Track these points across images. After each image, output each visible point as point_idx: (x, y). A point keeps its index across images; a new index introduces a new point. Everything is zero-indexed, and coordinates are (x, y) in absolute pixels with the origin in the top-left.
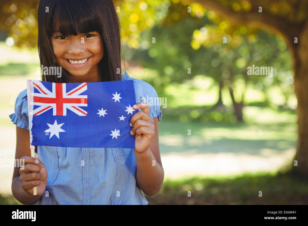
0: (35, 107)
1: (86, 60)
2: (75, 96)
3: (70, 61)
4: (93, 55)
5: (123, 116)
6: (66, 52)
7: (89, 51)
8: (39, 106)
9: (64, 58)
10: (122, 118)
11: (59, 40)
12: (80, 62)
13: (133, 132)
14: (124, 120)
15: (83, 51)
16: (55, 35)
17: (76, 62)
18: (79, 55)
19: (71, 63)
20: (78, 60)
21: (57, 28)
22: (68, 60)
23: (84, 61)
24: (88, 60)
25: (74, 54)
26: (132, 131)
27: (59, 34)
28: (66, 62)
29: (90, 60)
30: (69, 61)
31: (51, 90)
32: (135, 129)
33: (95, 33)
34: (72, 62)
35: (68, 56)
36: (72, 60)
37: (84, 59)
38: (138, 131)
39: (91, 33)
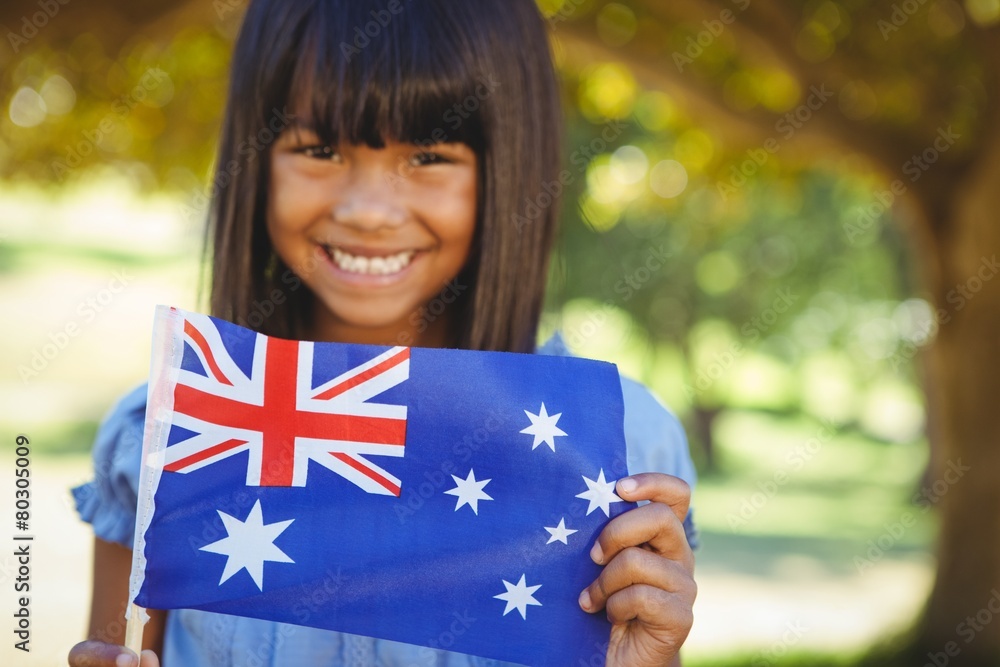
0: (178, 435)
1: (403, 258)
2: (352, 403)
3: (338, 255)
4: (437, 242)
5: (562, 523)
6: (326, 215)
7: (422, 222)
8: (191, 434)
9: (312, 241)
10: (560, 533)
11: (306, 162)
12: (378, 264)
13: (592, 599)
14: (565, 541)
15: (397, 219)
16: (291, 139)
17: (361, 263)
18: (376, 232)
19: (337, 266)
20: (369, 254)
21: (304, 110)
22: (327, 250)
23: (395, 264)
24: (412, 259)
25: (356, 228)
26: (590, 592)
27: (307, 137)
28: (319, 259)
29: (422, 266)
30: (331, 257)
31: (246, 367)
32: (608, 590)
33: (459, 150)
34: (346, 261)
35: (330, 233)
36: (345, 250)
37: (396, 253)
38: (619, 604)
39: (442, 148)
